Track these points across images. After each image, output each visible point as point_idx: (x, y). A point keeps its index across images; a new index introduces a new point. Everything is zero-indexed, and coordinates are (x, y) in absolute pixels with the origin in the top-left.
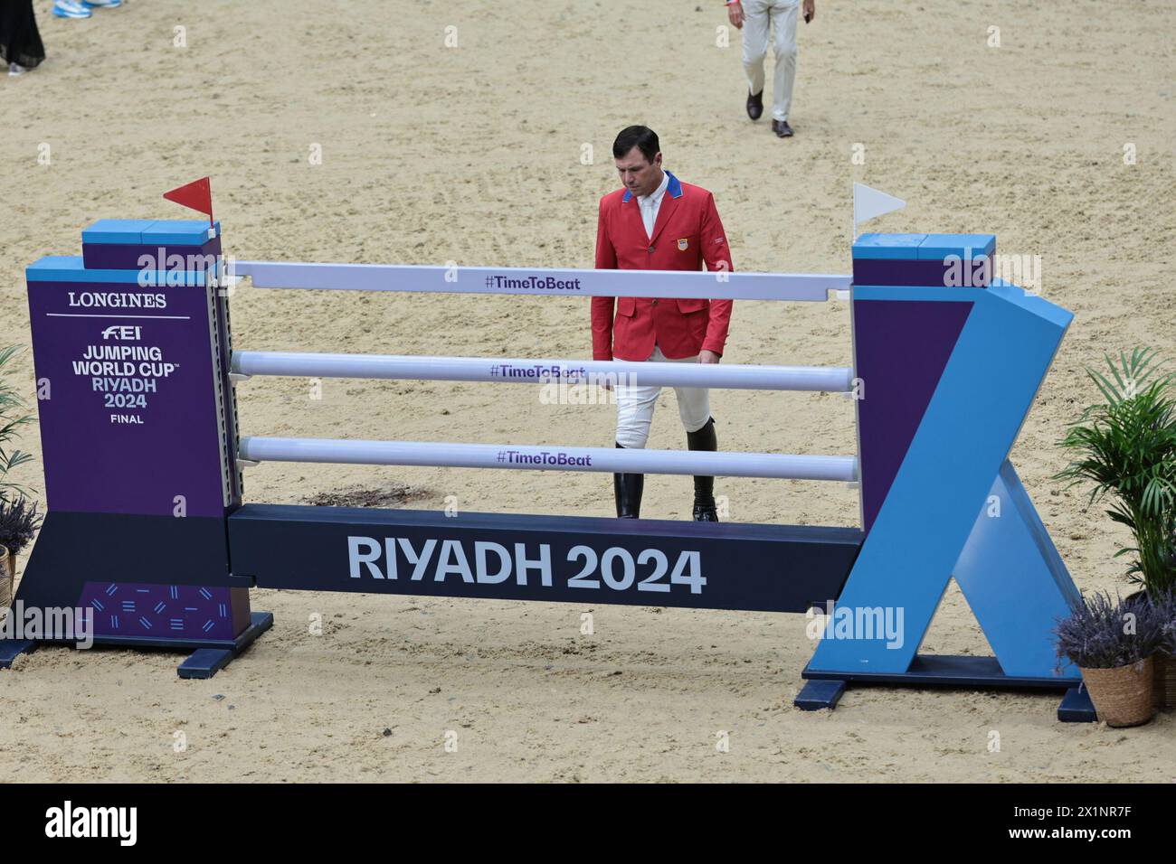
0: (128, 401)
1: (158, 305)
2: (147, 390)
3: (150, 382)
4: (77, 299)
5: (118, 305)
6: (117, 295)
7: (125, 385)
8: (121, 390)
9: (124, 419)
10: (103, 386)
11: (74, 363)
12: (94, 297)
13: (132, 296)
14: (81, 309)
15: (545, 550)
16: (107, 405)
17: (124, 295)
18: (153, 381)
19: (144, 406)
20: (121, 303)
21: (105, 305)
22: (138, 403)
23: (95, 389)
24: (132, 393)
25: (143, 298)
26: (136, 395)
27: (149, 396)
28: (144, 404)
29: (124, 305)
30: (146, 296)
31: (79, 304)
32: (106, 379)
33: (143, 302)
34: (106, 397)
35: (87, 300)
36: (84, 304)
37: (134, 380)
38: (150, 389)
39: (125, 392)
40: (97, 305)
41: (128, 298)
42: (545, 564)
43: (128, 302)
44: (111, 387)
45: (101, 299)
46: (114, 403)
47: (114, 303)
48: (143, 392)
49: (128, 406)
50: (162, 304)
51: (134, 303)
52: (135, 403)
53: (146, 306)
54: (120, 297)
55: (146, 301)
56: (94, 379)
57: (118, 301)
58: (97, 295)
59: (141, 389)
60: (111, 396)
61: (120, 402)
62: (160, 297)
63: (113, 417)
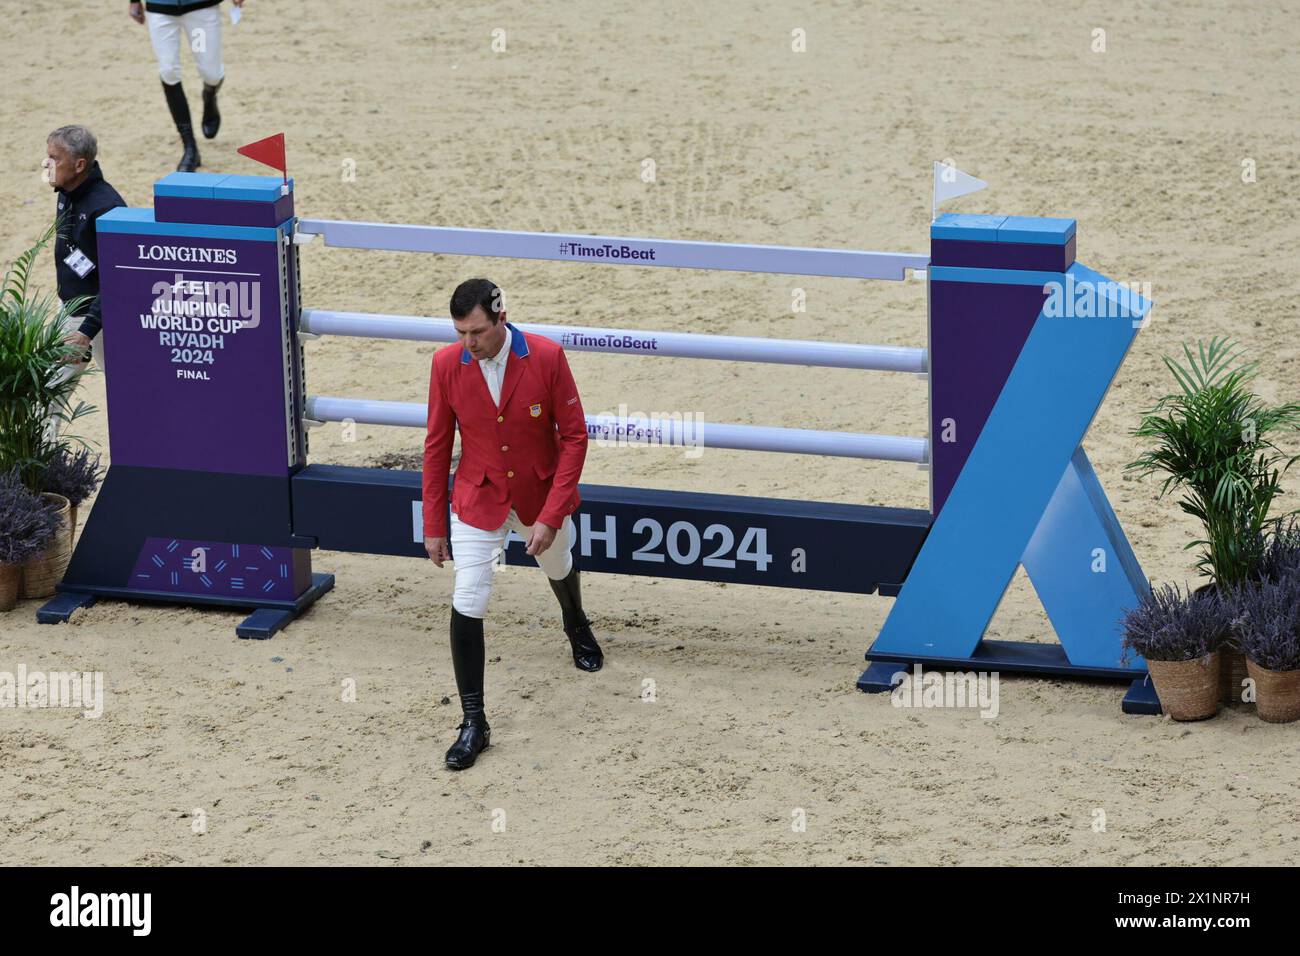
0: (195, 357)
1: (228, 261)
2: (214, 346)
3: (218, 338)
4: (146, 251)
5: (188, 259)
6: (187, 250)
7: (193, 340)
8: (189, 345)
9: (190, 374)
10: (170, 340)
11: (142, 316)
12: (164, 250)
13: (202, 251)
14: (151, 262)
15: (611, 521)
16: (174, 360)
17: (194, 250)
18: (221, 337)
19: (211, 363)
20: (191, 257)
21: (174, 259)
22: (205, 359)
23: (162, 343)
24: (199, 348)
25: (213, 254)
26: (203, 350)
27: (216, 352)
28: (211, 360)
29: (194, 259)
30: (216, 251)
31: (148, 257)
32: (173, 334)
33: (213, 257)
34: (173, 352)
35: (157, 253)
36: (153, 257)
37: (201, 336)
38: (218, 345)
39: (193, 348)
40: (167, 258)
41: (198, 253)
42: (610, 535)
43: (198, 257)
44: (178, 342)
45: (170, 253)
46: (181, 358)
47: (184, 257)
48: (210, 348)
49: (195, 361)
50: (232, 260)
51: (204, 258)
52: (201, 359)
53: (216, 261)
54: (191, 252)
55: (217, 256)
56: (162, 334)
57: (188, 256)
58: (167, 249)
59: (208, 345)
60: (178, 351)
61: (187, 357)
62: (230, 253)
63: (179, 373)
